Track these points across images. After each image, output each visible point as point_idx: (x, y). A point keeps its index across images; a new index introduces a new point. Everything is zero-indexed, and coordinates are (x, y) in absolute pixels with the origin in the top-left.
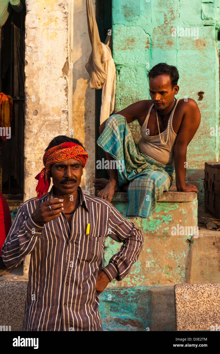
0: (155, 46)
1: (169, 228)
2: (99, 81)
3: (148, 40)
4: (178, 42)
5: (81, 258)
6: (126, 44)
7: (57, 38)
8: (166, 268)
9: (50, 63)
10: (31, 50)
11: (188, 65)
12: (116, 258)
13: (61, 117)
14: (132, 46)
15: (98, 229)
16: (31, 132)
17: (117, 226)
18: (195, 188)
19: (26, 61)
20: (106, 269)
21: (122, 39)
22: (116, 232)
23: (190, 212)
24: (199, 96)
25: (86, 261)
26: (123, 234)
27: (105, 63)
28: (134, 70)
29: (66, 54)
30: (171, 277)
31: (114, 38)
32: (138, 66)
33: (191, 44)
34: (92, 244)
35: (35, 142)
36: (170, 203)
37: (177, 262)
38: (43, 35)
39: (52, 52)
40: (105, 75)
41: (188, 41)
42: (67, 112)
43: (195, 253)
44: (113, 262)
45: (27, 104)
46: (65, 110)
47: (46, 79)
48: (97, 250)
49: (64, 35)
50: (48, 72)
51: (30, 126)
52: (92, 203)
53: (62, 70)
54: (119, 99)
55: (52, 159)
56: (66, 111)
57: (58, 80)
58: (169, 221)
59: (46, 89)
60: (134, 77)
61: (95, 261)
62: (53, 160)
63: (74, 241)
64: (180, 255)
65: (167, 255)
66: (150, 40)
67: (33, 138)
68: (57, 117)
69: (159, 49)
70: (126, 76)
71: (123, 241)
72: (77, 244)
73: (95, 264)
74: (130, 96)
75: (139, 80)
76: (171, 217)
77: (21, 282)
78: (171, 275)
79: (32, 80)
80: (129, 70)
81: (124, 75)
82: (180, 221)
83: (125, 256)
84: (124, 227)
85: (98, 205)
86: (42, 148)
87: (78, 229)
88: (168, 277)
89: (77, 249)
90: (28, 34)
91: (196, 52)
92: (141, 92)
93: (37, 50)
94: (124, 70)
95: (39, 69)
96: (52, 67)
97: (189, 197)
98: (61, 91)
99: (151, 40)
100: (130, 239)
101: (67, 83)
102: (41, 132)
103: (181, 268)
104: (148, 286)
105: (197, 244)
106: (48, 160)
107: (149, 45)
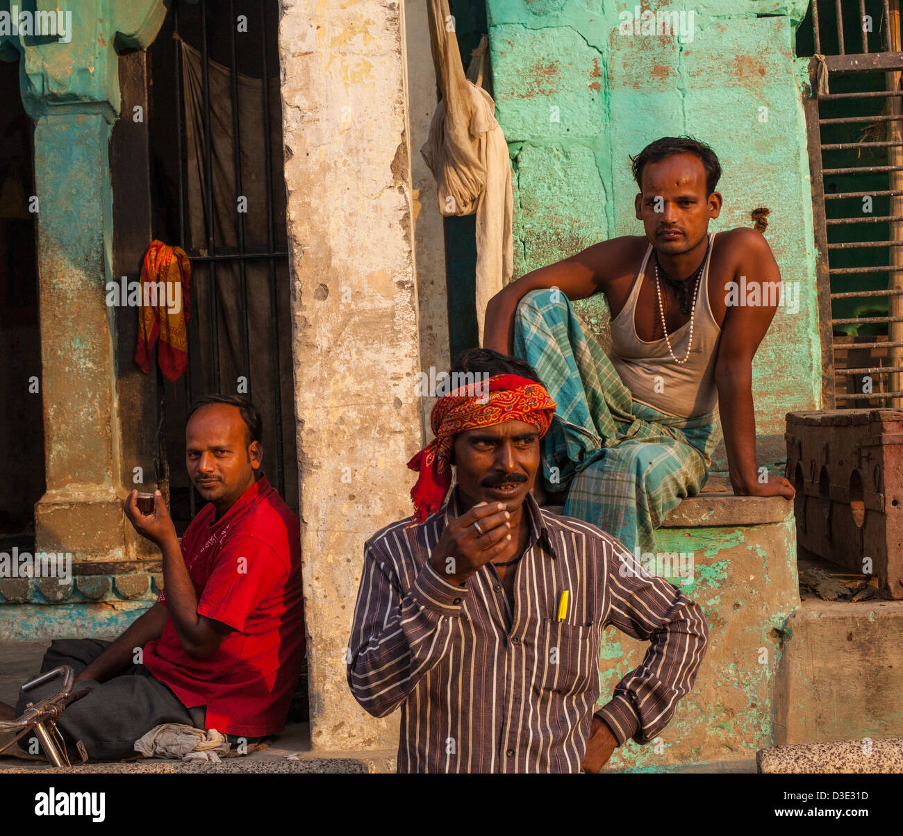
0: (618, 81)
1: (719, 600)
2: (466, 193)
3: (596, 66)
4: (684, 67)
5: (541, 684)
6: (533, 80)
7: (373, 77)
8: (717, 712)
9: (356, 148)
10: (299, 115)
11: (716, 131)
12: (633, 683)
13: (396, 301)
14: (550, 87)
15: (582, 605)
16: (312, 346)
17: (631, 596)
18: (786, 486)
19: (288, 148)
20: (605, 711)
21: (520, 66)
22: (629, 611)
23: (778, 551)
24: (754, 222)
25: (554, 692)
26: (651, 617)
27: (480, 140)
28: (561, 156)
29: (401, 120)
30: (731, 735)
31: (497, 66)
32: (570, 141)
33: (723, 70)
34: (570, 647)
35: (326, 376)
36: (721, 529)
37: (747, 693)
38: (331, 73)
39: (360, 119)
40: (483, 173)
41: (712, 63)
42: (410, 285)
43: (797, 666)
44: (625, 693)
45: (297, 268)
46: (406, 279)
47: (345, 196)
48: (583, 661)
49: (391, 69)
50: (350, 176)
51: (309, 332)
52: (562, 532)
53: (391, 166)
54: (520, 243)
55: (459, 419)
56: (407, 282)
57: (382, 198)
58: (718, 581)
59: (349, 223)
60: (561, 174)
61: (578, 692)
62: (463, 422)
63: (523, 638)
64: (754, 674)
65: (719, 675)
66: (600, 65)
67: (319, 363)
68: (383, 300)
69: (629, 90)
70: (539, 172)
71: (650, 638)
72: (529, 645)
73: (579, 698)
74: (552, 231)
75: (576, 182)
76: (725, 568)
77: (331, 760)
78: (732, 729)
79: (306, 201)
80: (546, 156)
81: (533, 171)
82: (752, 578)
83: (658, 676)
84: (651, 597)
85: (578, 537)
86: (345, 390)
87: (532, 606)
88: (722, 738)
89: (530, 659)
90: (288, 72)
91: (740, 94)
92: (583, 219)
93: (318, 116)
94: (530, 156)
95: (325, 168)
96: (362, 160)
97: (772, 509)
98: (390, 226)
99: (605, 66)
100: (669, 629)
101: (407, 202)
102: (340, 346)
103: (758, 711)
104: (669, 765)
105: (802, 641)
106: (448, 422)
107: (600, 80)
